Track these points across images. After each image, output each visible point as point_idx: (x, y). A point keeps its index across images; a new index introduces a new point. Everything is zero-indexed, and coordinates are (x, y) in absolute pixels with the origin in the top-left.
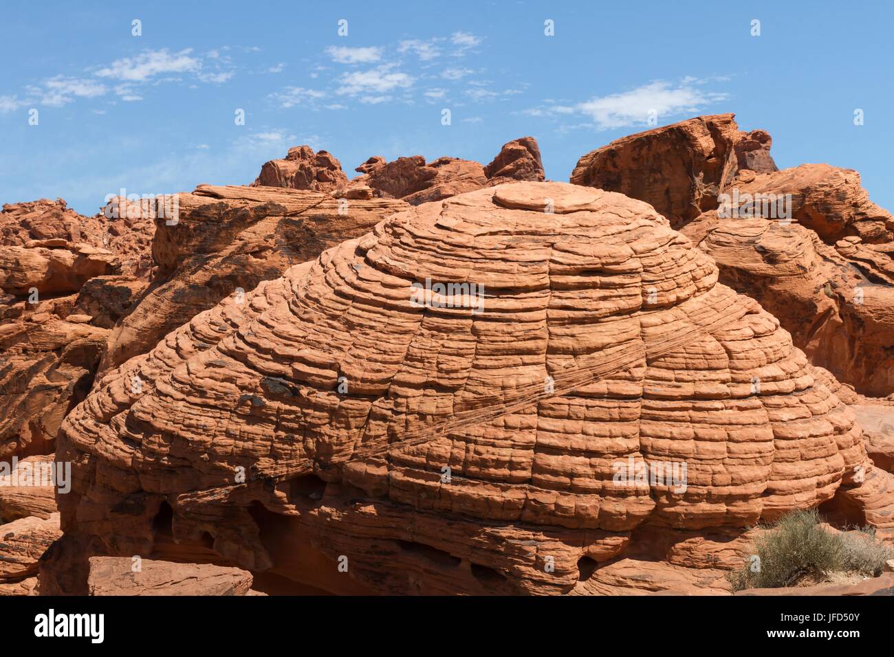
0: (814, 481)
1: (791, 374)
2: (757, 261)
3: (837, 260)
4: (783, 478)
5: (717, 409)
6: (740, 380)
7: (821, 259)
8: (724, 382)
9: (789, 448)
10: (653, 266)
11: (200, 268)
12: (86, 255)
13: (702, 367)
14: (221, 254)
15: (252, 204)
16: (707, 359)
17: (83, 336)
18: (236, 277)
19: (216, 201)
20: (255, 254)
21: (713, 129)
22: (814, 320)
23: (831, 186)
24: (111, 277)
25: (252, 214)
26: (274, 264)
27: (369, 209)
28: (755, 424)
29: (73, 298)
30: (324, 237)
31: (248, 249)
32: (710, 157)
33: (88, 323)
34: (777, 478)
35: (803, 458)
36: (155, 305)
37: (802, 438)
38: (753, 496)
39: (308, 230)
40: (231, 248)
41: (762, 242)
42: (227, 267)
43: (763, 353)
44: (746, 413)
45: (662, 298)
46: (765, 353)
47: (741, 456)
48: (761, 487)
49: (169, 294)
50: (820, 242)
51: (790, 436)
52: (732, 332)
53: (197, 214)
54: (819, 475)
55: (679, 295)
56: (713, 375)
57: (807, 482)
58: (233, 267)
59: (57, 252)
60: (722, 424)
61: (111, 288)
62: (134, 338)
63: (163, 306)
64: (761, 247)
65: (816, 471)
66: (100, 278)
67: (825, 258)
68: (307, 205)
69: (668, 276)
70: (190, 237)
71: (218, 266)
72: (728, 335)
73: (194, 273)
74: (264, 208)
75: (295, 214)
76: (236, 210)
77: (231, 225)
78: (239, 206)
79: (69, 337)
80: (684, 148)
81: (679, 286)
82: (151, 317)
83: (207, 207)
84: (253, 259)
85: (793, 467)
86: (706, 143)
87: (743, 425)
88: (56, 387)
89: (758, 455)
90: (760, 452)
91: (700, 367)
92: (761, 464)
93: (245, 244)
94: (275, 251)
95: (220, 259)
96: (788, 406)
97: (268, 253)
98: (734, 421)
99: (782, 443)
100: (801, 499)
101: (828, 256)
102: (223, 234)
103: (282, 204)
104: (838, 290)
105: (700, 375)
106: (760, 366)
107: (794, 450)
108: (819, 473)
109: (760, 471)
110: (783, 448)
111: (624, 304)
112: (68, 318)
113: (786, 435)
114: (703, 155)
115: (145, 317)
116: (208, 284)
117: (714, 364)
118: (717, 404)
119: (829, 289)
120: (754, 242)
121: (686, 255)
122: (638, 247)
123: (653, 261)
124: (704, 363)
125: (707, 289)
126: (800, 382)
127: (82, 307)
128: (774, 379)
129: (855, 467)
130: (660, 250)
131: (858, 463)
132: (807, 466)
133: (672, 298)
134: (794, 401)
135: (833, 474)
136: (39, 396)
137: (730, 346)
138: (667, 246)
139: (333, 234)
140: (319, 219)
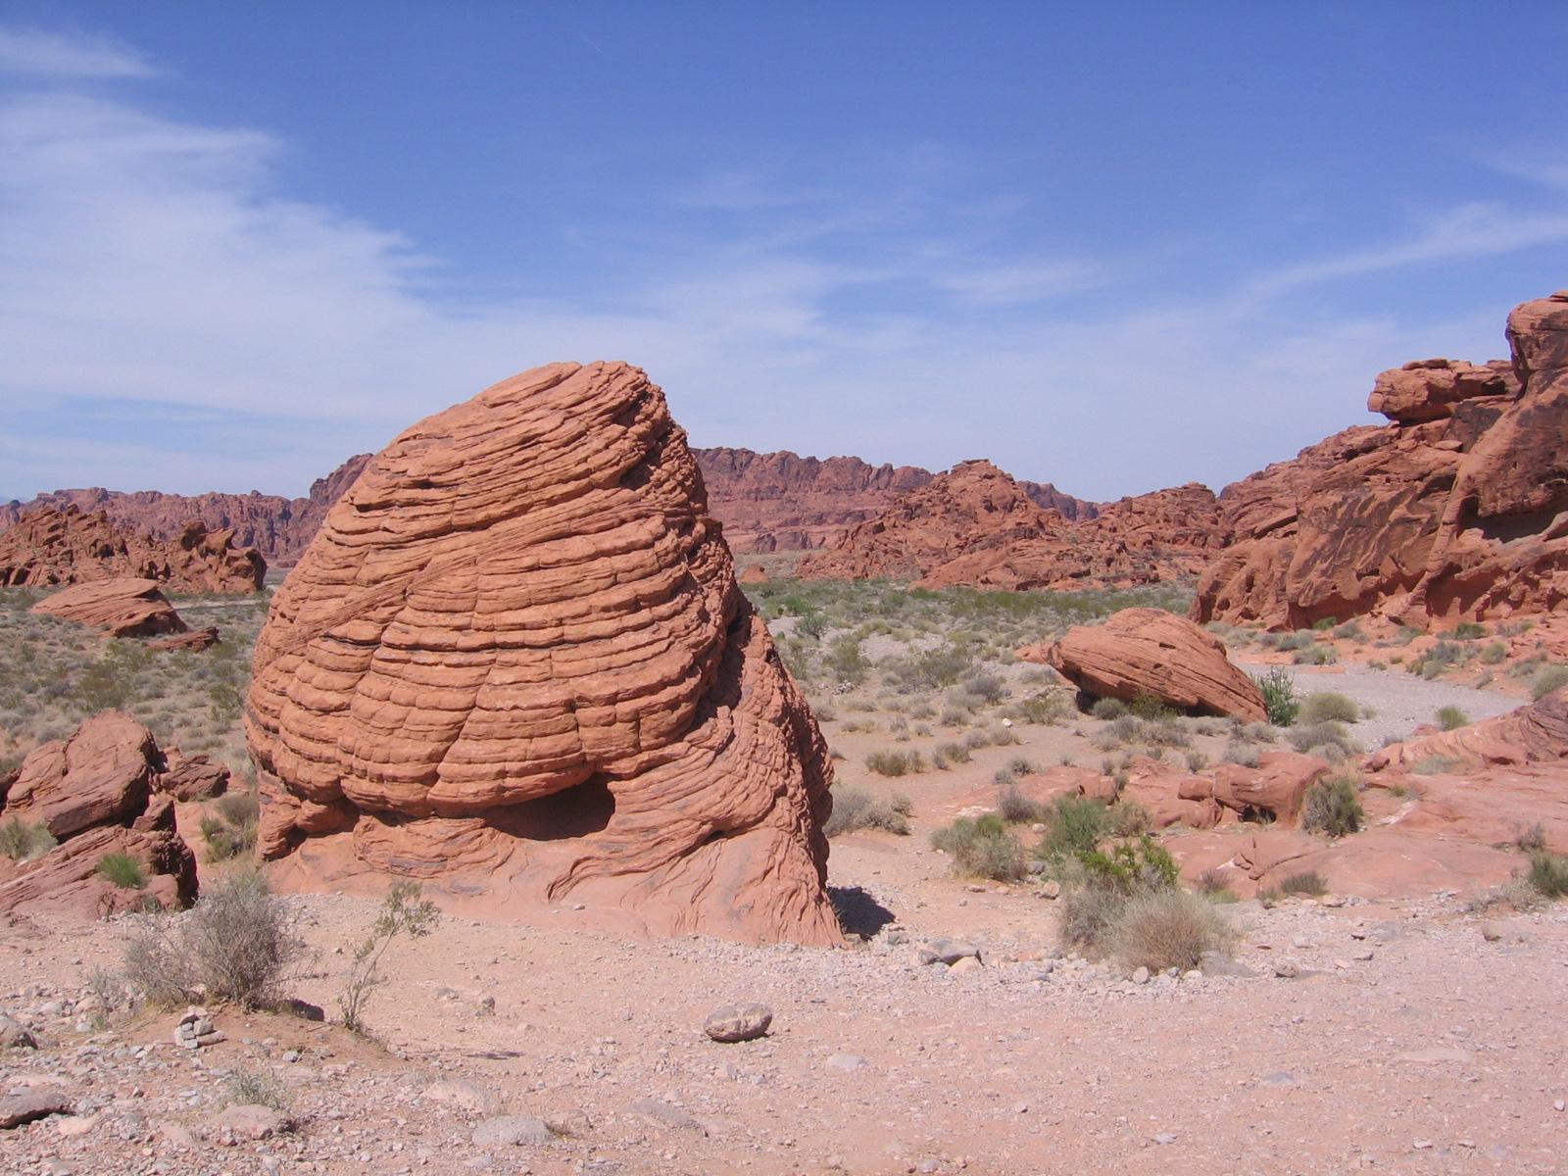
0: (498, 767)
1: (561, 620)
4: (454, 760)
5: (429, 664)
6: (478, 626)
8: (459, 629)
9: (478, 722)
10: (476, 475)
11: (1548, 385)
12: (1461, 375)
16: (448, 599)
17: (1444, 465)
24: (1483, 398)
28: (453, 686)
29: (1444, 422)
33: (1456, 450)
34: (449, 759)
35: (493, 736)
36: (1504, 429)
37: (502, 709)
38: (405, 780)
43: (526, 590)
45: (469, 517)
46: (530, 591)
47: (412, 728)
48: (419, 770)
49: (1518, 416)
51: (487, 705)
52: (499, 564)
53: (1548, 323)
55: (492, 512)
56: (448, 620)
57: (485, 768)
61: (1481, 411)
62: (1481, 467)
63: (1510, 430)
65: (505, 755)
66: (1474, 398)
69: (484, 488)
70: (1540, 351)
71: (1564, 384)
72: (490, 566)
73: (1542, 391)
79: (1431, 466)
81: (496, 500)
85: (476, 746)
87: (439, 687)
88: (1418, 520)
89: (431, 728)
91: (439, 608)
92: (429, 740)
96: (518, 664)
98: (432, 682)
99: (475, 714)
100: (469, 791)
105: (433, 619)
106: (510, 609)
107: (486, 725)
108: (508, 758)
109: (423, 749)
110: (472, 722)
111: (428, 524)
112: (1436, 445)
113: (484, 705)
115: (1494, 443)
117: (454, 605)
118: (433, 658)
121: (536, 458)
122: (475, 451)
123: (476, 470)
124: (445, 604)
125: (552, 502)
126: (571, 631)
127: (1453, 432)
128: (523, 627)
129: (606, 753)
130: (500, 453)
131: (613, 748)
132: (495, 748)
133: (480, 515)
134: (533, 658)
135: (536, 762)
136: (1399, 529)
137: (484, 582)
138: (518, 447)
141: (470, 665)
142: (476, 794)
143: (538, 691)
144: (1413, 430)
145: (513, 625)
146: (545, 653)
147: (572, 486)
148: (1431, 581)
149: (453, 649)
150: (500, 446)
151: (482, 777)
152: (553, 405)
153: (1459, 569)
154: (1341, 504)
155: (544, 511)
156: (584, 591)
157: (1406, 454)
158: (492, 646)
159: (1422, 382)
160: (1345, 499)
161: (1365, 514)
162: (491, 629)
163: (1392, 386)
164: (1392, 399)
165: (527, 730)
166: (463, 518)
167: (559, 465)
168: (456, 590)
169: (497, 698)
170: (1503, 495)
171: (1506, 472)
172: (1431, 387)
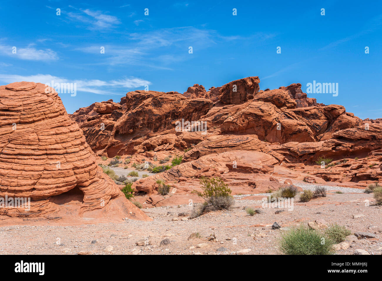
0: (55, 186)
1: (65, 148)
2: (259, 112)
3: (280, 112)
4: (40, 184)
5: (25, 159)
6: (40, 149)
7: (276, 112)
8: (33, 150)
9: (47, 174)
10: (27, 109)
11: (135, 108)
12: (114, 105)
13: (26, 144)
14: (139, 106)
15: (147, 95)
16: (28, 142)
17: (111, 123)
18: (142, 111)
19: (139, 93)
20: (146, 106)
21: (252, 80)
23: (280, 95)
24: (119, 110)
25: (146, 97)
27: (173, 97)
28: (37, 165)
29: (110, 114)
30: (162, 102)
31: (145, 105)
32: (251, 87)
33: (113, 120)
34: (38, 184)
35: (53, 177)
36: (125, 117)
37: (55, 170)
38: (25, 191)
39: (159, 101)
40: (141, 104)
41: (261, 108)
43: (54, 140)
44: (36, 161)
45: (27, 120)
46: (56, 140)
47: (25, 176)
48: (29, 188)
49: (128, 114)
50: (276, 108)
51: (49, 170)
52: (44, 133)
53: (134, 96)
54: (58, 184)
55: (34, 119)
56: (29, 147)
57: (51, 186)
58: (141, 109)
59: (108, 104)
60: (24, 164)
61: (118, 113)
62: (120, 124)
63: (126, 117)
64: (261, 109)
65: (57, 182)
66: (117, 110)
67: (277, 112)
68: (159, 95)
69: (31, 113)
70: (133, 102)
71: (138, 108)
72: (41, 133)
73: (133, 110)
74: (149, 96)
75: (156, 97)
76: (143, 96)
77: (142, 99)
78: (144, 95)
79: (108, 123)
80: (245, 84)
81: (35, 116)
82: (124, 120)
83: (137, 95)
84: (146, 107)
85: (47, 180)
86: (250, 83)
87: (32, 165)
88: (105, 134)
89: (32, 176)
90: (33, 175)
91: (25, 144)
92: (32, 179)
93: (144, 104)
94: (151, 105)
95: (139, 107)
96: (56, 159)
97: (149, 106)
98: (28, 164)
99: (46, 172)
100: (46, 192)
101: (278, 111)
102: (140, 101)
103: (153, 95)
104: (279, 120)
105: (24, 147)
106: (50, 145)
107: (50, 175)
108: (58, 183)
109: (30, 182)
110: (45, 174)
112: (109, 119)
113: (48, 169)
114: (249, 86)
115: (122, 119)
116: (136, 112)
117: (31, 143)
118: (26, 157)
119: (277, 119)
120: (259, 107)
121: (45, 106)
122: (25, 103)
123: (27, 108)
124: (27, 143)
125: (51, 118)
126: (69, 150)
127: (112, 117)
128: (55, 149)
129: (82, 180)
130: (33, 104)
131: (84, 179)
132: (54, 180)
133: (31, 120)
134: (60, 157)
135: (66, 184)
136: (101, 136)
137: (40, 137)
138: (38, 103)
139: (164, 102)
140: (161, 99)
141: (40, 159)
142: (49, 193)
143: (65, 165)
144: (104, 116)
145: (52, 149)
146: (62, 156)
147: (56, 114)
148: (108, 147)
149: (32, 155)
150: (34, 102)
151: (50, 189)
152: (42, 93)
153: (114, 145)
154: (88, 130)
155: (49, 120)
156: (69, 141)
157: (102, 121)
158: (47, 154)
159: (105, 106)
160: (89, 129)
161: (93, 133)
162: (46, 150)
163: (99, 106)
164: (99, 109)
165: (64, 175)
166: (25, 120)
167: (52, 108)
168: (32, 139)
169: (53, 167)
170: (124, 130)
171: (125, 126)
172: (107, 107)
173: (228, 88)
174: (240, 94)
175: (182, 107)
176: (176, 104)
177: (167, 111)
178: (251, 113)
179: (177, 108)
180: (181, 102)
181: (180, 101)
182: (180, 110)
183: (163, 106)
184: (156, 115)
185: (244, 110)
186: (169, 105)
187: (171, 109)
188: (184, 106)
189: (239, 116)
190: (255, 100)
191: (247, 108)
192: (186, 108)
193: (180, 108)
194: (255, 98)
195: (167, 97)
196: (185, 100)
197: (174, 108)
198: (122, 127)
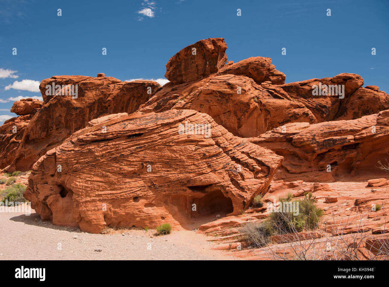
2: (226, 88)
3: (261, 89)
7: (254, 89)
15: (64, 80)
20: (63, 96)
21: (214, 43)
22: (250, 111)
23: (259, 62)
25: (64, 83)
26: (69, 99)
27: (100, 80)
29: (29, 115)
30: (85, 90)
32: (213, 53)
39: (80, 87)
41: (230, 82)
42: (54, 101)
50: (255, 83)
53: (49, 84)
64: (228, 83)
67: (256, 89)
68: (81, 80)
73: (46, 103)
74: (68, 81)
75: (77, 82)
76: (60, 82)
80: (202, 49)
82: (36, 118)
83: (52, 82)
84: (62, 98)
86: (210, 47)
88: (18, 142)
95: (53, 98)
101: (257, 88)
103: (73, 80)
104: (260, 100)
112: (26, 121)
114: (209, 51)
116: (49, 107)
119: (256, 99)
120: (226, 81)
139: (88, 89)
140: (84, 84)
148: (17, 159)
159: (24, 104)
161: (4, 140)
163: (17, 105)
164: (17, 109)
170: (36, 133)
171: (36, 127)
172: (26, 105)
173: (178, 58)
174: (197, 66)
175: (112, 94)
176: (103, 90)
177: (91, 101)
178: (214, 91)
179: (105, 95)
180: (112, 86)
181: (109, 85)
182: (109, 98)
183: (86, 95)
184: (77, 108)
185: (202, 88)
186: (94, 93)
187: (97, 98)
188: (115, 92)
189: (194, 97)
190: (219, 73)
191: (207, 84)
192: (118, 94)
193: (109, 95)
194: (220, 71)
195: (92, 82)
196: (118, 84)
197: (101, 96)
198: (32, 129)
